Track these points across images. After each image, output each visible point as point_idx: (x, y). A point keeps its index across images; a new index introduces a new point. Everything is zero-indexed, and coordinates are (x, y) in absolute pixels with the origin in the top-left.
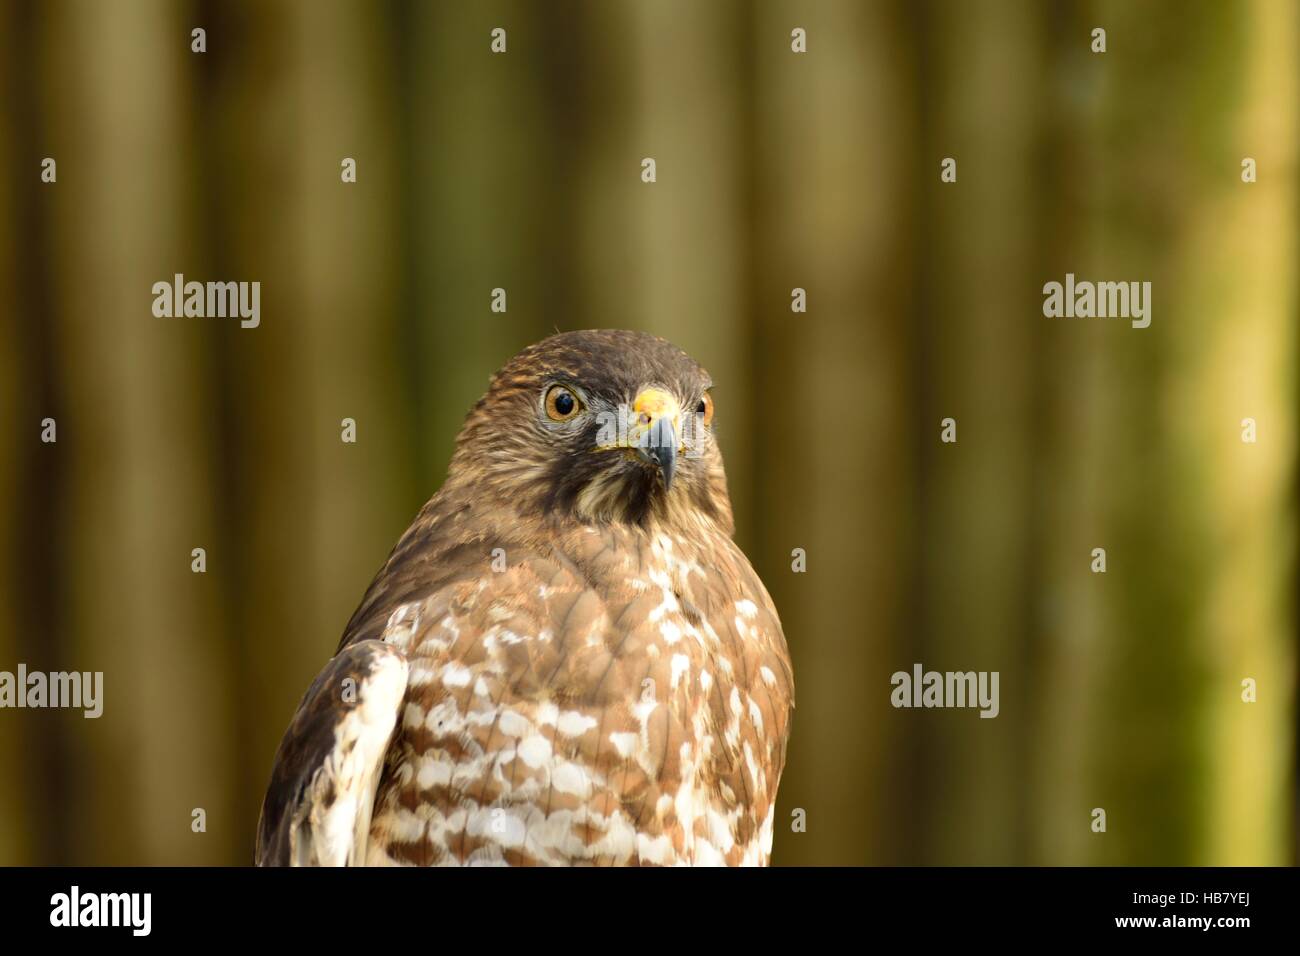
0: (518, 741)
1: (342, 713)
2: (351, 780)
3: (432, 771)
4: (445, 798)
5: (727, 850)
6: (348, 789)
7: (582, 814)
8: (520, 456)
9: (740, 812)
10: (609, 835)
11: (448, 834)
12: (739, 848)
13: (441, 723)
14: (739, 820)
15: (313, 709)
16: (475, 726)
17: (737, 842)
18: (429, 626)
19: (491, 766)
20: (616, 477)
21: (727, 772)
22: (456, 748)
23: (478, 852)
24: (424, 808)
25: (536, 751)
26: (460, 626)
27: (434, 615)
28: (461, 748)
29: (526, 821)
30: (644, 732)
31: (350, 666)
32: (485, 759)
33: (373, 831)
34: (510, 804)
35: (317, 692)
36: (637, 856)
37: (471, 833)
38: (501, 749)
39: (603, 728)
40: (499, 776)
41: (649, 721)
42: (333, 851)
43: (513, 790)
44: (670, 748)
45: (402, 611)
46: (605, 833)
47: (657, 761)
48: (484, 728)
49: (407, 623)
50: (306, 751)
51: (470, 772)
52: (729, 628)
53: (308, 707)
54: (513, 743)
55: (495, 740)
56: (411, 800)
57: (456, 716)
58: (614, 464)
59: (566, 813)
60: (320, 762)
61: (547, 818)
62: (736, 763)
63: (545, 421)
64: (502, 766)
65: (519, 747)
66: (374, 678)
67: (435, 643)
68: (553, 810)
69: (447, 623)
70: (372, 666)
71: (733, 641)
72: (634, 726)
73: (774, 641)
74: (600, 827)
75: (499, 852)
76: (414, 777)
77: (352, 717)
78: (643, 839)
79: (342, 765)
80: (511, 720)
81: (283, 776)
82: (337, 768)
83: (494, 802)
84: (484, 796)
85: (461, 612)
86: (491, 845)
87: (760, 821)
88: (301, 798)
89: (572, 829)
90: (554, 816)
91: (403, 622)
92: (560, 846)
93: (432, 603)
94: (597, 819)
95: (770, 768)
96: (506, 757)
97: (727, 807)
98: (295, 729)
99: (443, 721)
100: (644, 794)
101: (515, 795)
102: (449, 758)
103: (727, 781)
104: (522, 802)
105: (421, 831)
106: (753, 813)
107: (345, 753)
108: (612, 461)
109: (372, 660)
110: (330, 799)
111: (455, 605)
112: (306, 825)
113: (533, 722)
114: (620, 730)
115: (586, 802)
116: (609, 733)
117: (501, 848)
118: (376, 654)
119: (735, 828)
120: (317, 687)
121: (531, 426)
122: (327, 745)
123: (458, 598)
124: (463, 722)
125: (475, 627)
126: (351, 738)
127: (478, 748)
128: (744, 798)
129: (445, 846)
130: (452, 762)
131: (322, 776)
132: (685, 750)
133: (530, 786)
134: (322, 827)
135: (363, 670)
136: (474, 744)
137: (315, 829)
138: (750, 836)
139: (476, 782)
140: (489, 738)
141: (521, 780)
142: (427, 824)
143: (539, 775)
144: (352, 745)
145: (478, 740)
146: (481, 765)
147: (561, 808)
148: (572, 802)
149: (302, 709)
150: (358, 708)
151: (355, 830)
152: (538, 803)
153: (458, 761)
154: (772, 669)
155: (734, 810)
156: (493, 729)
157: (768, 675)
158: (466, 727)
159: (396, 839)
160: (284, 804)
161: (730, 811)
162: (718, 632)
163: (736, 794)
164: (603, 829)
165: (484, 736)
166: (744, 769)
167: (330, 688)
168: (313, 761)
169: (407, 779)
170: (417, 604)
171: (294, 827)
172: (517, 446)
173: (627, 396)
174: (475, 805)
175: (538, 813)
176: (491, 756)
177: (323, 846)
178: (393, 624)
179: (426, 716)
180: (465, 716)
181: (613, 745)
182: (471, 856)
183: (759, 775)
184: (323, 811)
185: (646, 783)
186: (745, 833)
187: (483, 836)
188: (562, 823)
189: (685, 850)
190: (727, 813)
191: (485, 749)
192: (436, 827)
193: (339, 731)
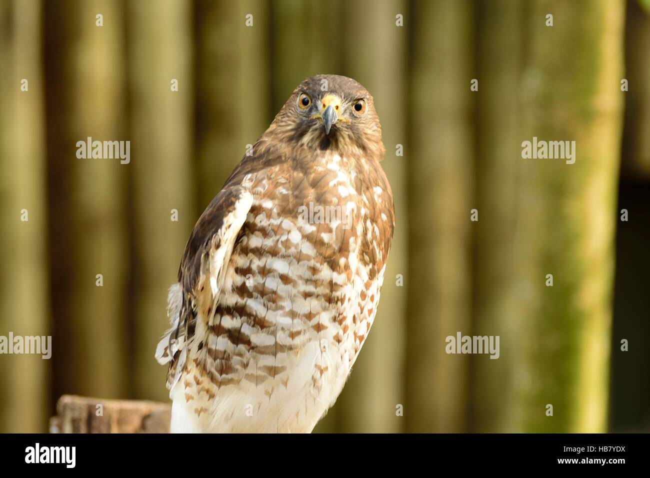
0: (289, 232)
1: (227, 213)
2: (227, 240)
3: (255, 241)
4: (259, 252)
5: (365, 281)
6: (225, 243)
7: (312, 263)
8: (288, 120)
9: (371, 266)
10: (322, 272)
11: (258, 266)
12: (370, 281)
13: (261, 222)
14: (370, 270)
15: (215, 210)
16: (273, 225)
17: (369, 278)
18: (258, 183)
19: (278, 241)
20: (316, 130)
21: (367, 250)
22: (264, 233)
23: (270, 274)
24: (250, 255)
25: (295, 237)
26: (269, 184)
27: (260, 178)
28: (266, 233)
29: (290, 264)
30: (334, 233)
31: (232, 195)
32: (276, 238)
33: (231, 260)
34: (283, 257)
35: (217, 203)
36: (332, 281)
37: (268, 267)
38: (282, 234)
39: (318, 231)
40: (280, 245)
41: (337, 228)
42: (215, 266)
43: (285, 252)
44: (345, 239)
45: (249, 176)
46: (321, 271)
47: (339, 244)
48: (276, 225)
49: (251, 180)
50: (211, 226)
51: (269, 243)
52: (372, 198)
53: (213, 208)
54: (287, 233)
55: (279, 232)
56: (245, 251)
57: (265, 220)
58: (315, 124)
59: (306, 262)
60: (216, 231)
61: (298, 263)
62: (371, 247)
63: (298, 108)
64: (282, 242)
65: (289, 234)
66: (241, 201)
67: (260, 189)
68: (301, 261)
69: (264, 182)
70: (241, 196)
71: (373, 203)
72: (330, 231)
73: (388, 204)
74: (319, 268)
75: (278, 275)
76: (248, 242)
77: (231, 215)
78: (335, 274)
79: (224, 234)
80: (287, 223)
81: (200, 235)
82: (223, 234)
83: (278, 255)
84: (274, 253)
85: (270, 179)
86: (275, 273)
87: (379, 271)
88: (207, 244)
89: (308, 268)
90: (300, 263)
91: (249, 179)
92: (302, 275)
93: (260, 174)
94: (318, 265)
95: (384, 251)
96: (284, 238)
97: (366, 264)
98: (206, 217)
99: (261, 221)
100: (334, 257)
101: (286, 253)
102: (262, 236)
103: (367, 253)
104: (289, 256)
105: (248, 264)
106: (376, 267)
107: (226, 229)
108: (315, 123)
109: (241, 193)
110: (218, 246)
111: (268, 176)
112: (207, 255)
113: (295, 225)
114: (325, 232)
115: (314, 258)
116: (321, 233)
117: (279, 274)
118: (243, 191)
119: (369, 273)
120: (217, 201)
121: (293, 109)
122: (219, 225)
123: (269, 174)
124: (268, 223)
125: (273, 186)
126: (229, 223)
127: (273, 233)
128: (373, 260)
129: (257, 271)
130: (263, 238)
131: (217, 237)
132: (352, 240)
133: (292, 250)
134: (213, 257)
135: (237, 197)
136: (271, 231)
137: (210, 257)
138: (375, 276)
139: (271, 247)
140: (277, 230)
141: (289, 248)
142: (251, 261)
143: (296, 246)
144: (230, 226)
145: (273, 230)
146: (273, 240)
147: (304, 260)
148: (308, 258)
149: (210, 209)
150: (234, 211)
151: (224, 259)
152: (295, 257)
153: (265, 238)
154: (386, 214)
155: (368, 265)
156: (279, 226)
157: (384, 217)
158: (269, 225)
159: (238, 266)
160: (199, 247)
161: (367, 266)
162: (368, 199)
163: (370, 259)
164: (320, 270)
165: (276, 229)
166: (373, 249)
167: (223, 203)
168: (213, 230)
169: (245, 243)
170: (255, 174)
171: (203, 255)
172: (288, 117)
173: (320, 97)
174: (270, 256)
175: (295, 261)
176: (278, 237)
177: (212, 264)
178: (245, 180)
179: (255, 218)
180: (269, 220)
181: (322, 238)
182: (267, 276)
183: (379, 252)
184: (215, 250)
185: (334, 253)
186: (372, 274)
187: (273, 268)
188: (304, 265)
189: (352, 280)
190: (365, 266)
191: (276, 234)
192: (254, 263)
193: (225, 220)
